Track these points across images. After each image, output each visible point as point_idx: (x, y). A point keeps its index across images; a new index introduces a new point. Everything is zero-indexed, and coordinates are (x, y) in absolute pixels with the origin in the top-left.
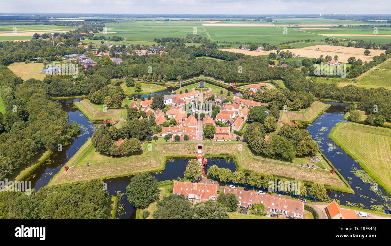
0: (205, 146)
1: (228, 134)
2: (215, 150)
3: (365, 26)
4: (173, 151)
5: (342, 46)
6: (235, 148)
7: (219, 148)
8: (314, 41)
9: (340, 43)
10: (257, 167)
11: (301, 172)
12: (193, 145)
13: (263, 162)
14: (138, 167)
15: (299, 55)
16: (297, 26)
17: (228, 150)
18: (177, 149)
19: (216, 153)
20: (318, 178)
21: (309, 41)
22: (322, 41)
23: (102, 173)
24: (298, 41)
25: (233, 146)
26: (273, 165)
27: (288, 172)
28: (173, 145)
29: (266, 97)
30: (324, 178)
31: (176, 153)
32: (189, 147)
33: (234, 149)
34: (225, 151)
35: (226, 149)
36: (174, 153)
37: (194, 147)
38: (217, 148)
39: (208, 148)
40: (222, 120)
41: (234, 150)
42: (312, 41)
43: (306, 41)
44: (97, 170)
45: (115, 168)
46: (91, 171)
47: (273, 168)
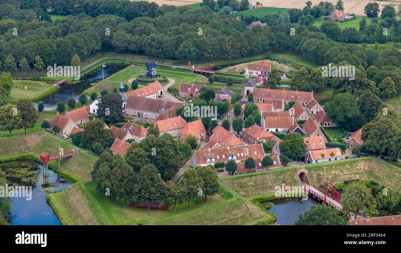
0: (312, 172)
1: (321, 149)
2: (331, 177)
4: (258, 188)
6: (362, 168)
7: (337, 173)
12: (289, 173)
15: (258, 4)
17: (352, 174)
18: (263, 184)
25: (357, 165)
28: (253, 178)
29: (320, 82)
31: (264, 192)
32: (284, 177)
33: (361, 171)
34: (348, 176)
35: (349, 173)
36: (261, 192)
37: (292, 177)
38: (333, 172)
39: (319, 175)
40: (277, 130)
41: (362, 173)
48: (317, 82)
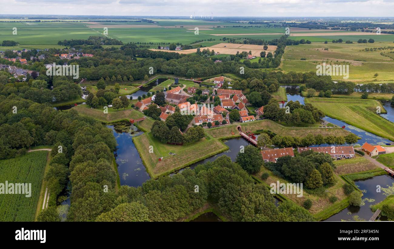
0: (243, 126)
1: (246, 116)
2: (251, 128)
3: (237, 26)
4: (221, 134)
5: (240, 44)
6: (264, 124)
7: (253, 127)
8: (215, 40)
9: (237, 41)
10: (294, 134)
11: (324, 132)
12: (233, 127)
13: (296, 130)
14: (210, 149)
15: (218, 53)
16: (183, 27)
17: (260, 127)
18: (223, 132)
19: (253, 131)
20: (337, 134)
21: (211, 40)
22: (220, 40)
23: (187, 159)
24: (203, 41)
25: (262, 123)
26: (304, 130)
27: (316, 134)
28: (218, 130)
30: (340, 133)
32: (231, 129)
34: (258, 128)
36: (222, 136)
37: (235, 129)
39: (246, 128)
40: (227, 107)
41: (264, 127)
42: (213, 40)
43: (208, 40)
44: (183, 157)
45: (195, 153)
46: (179, 159)
47: (304, 132)
48: (243, 86)
